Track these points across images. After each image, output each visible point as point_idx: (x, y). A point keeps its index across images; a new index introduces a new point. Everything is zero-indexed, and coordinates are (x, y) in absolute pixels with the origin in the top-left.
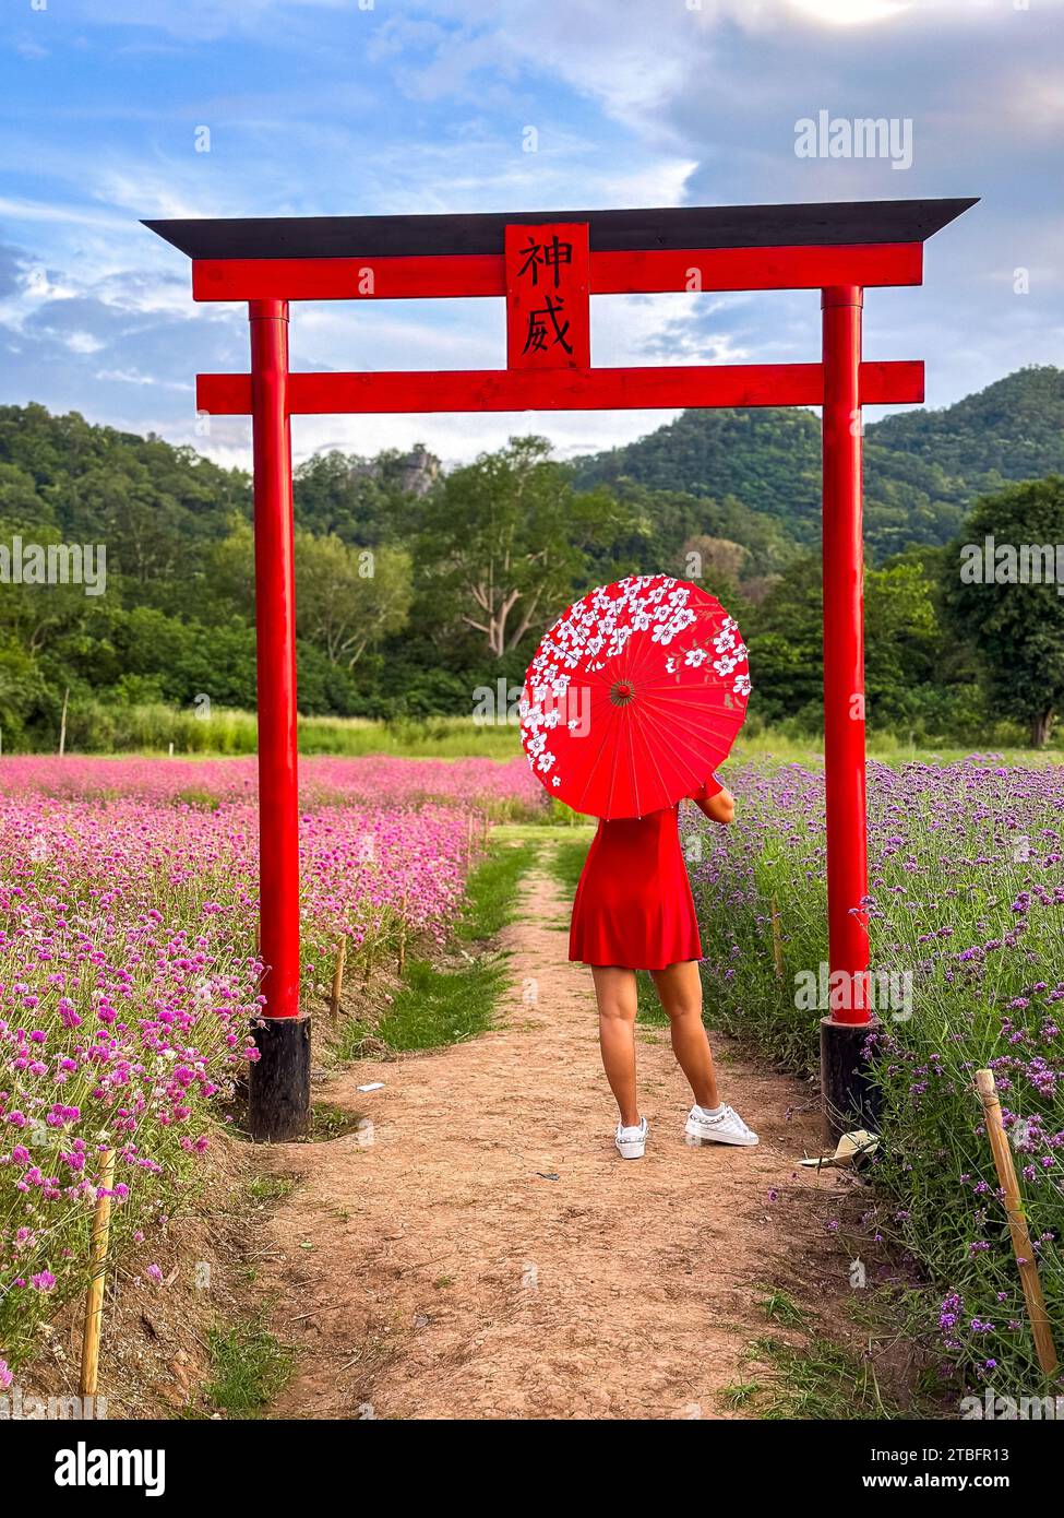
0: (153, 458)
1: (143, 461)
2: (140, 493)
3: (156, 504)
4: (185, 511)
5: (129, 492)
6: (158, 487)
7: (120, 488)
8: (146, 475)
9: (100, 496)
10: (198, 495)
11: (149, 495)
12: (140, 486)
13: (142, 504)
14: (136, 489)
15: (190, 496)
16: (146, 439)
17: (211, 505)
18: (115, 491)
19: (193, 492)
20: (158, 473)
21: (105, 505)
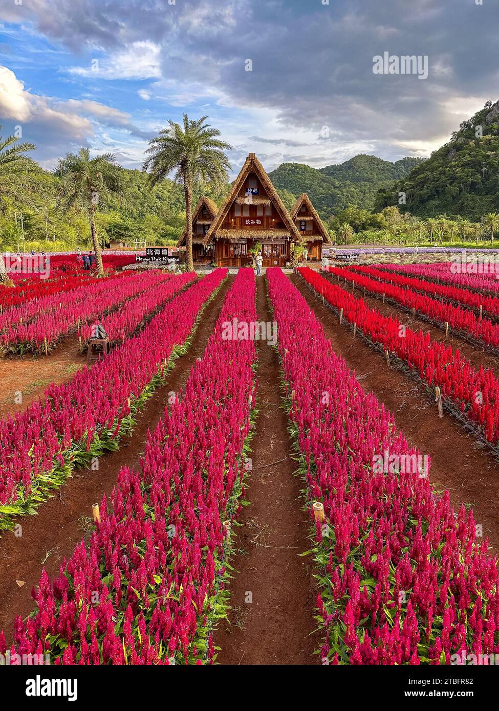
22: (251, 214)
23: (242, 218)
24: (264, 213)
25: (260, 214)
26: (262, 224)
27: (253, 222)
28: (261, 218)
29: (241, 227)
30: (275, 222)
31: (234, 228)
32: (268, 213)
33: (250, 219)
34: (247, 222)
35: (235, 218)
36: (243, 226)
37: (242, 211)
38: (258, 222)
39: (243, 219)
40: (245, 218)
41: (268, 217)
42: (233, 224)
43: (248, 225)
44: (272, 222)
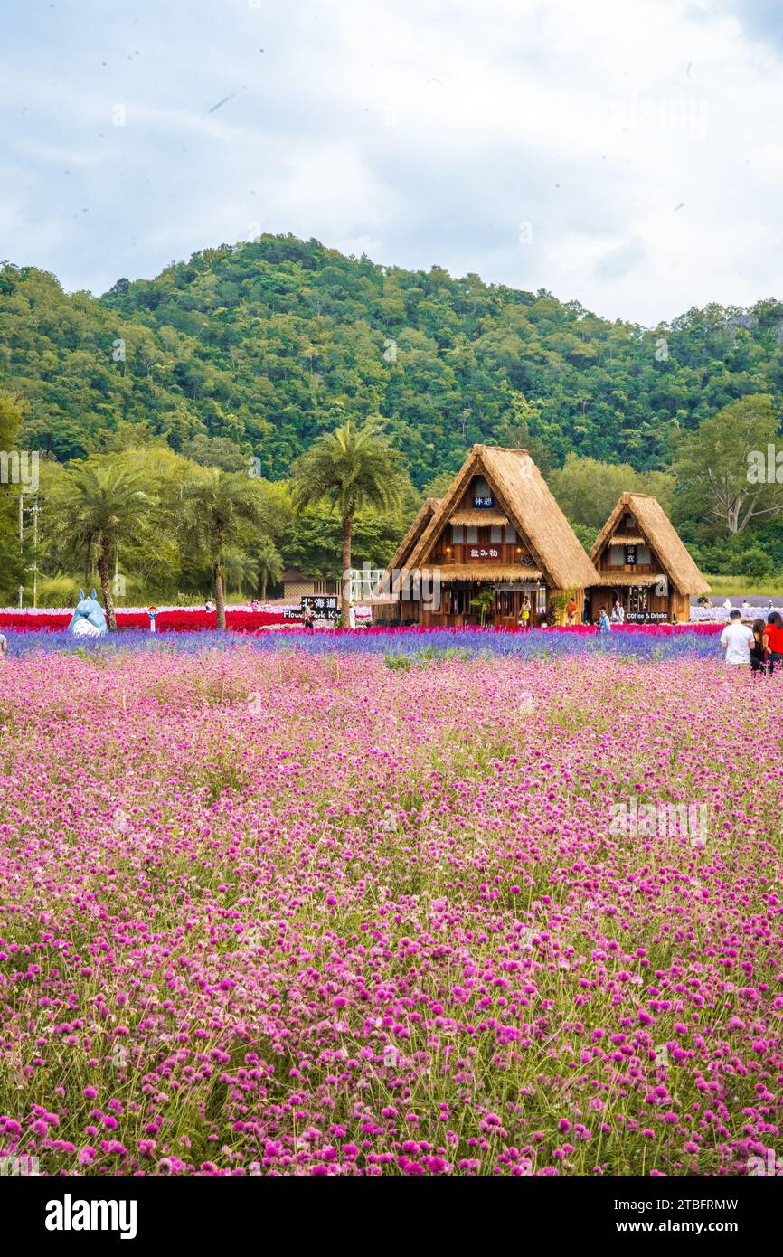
0: (542, 317)
1: (532, 321)
2: (529, 352)
3: (543, 362)
4: (569, 367)
5: (519, 353)
6: (545, 345)
7: (511, 349)
8: (535, 336)
9: (494, 358)
10: (582, 352)
11: (537, 353)
12: (529, 345)
13: (530, 363)
14: (526, 349)
15: (575, 353)
16: (536, 294)
17: (593, 361)
18: (507, 352)
19: (578, 349)
20: (544, 332)
21: (498, 366)
22: (480, 540)
23: (464, 547)
24: (503, 538)
25: (495, 539)
26: (500, 557)
27: (484, 553)
28: (498, 547)
29: (464, 562)
30: (521, 553)
31: (453, 562)
32: (511, 539)
33: (479, 548)
34: (474, 553)
35: (453, 547)
36: (466, 559)
37: (465, 536)
38: (494, 553)
39: (466, 549)
40: (472, 547)
41: (509, 545)
42: (449, 556)
43: (476, 558)
44: (516, 554)
